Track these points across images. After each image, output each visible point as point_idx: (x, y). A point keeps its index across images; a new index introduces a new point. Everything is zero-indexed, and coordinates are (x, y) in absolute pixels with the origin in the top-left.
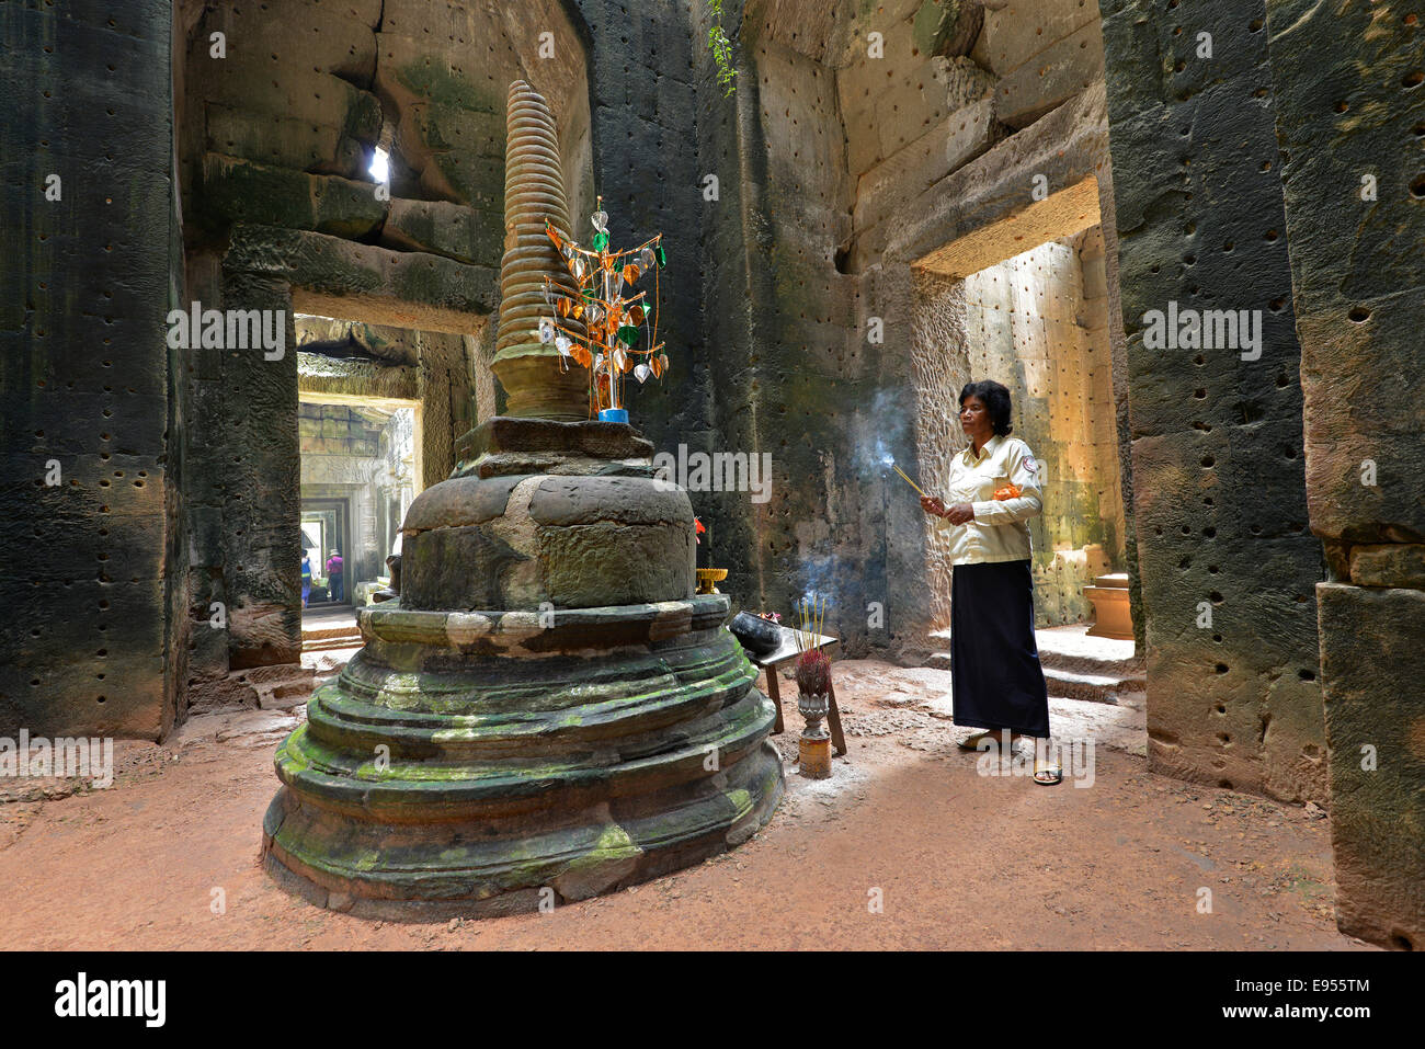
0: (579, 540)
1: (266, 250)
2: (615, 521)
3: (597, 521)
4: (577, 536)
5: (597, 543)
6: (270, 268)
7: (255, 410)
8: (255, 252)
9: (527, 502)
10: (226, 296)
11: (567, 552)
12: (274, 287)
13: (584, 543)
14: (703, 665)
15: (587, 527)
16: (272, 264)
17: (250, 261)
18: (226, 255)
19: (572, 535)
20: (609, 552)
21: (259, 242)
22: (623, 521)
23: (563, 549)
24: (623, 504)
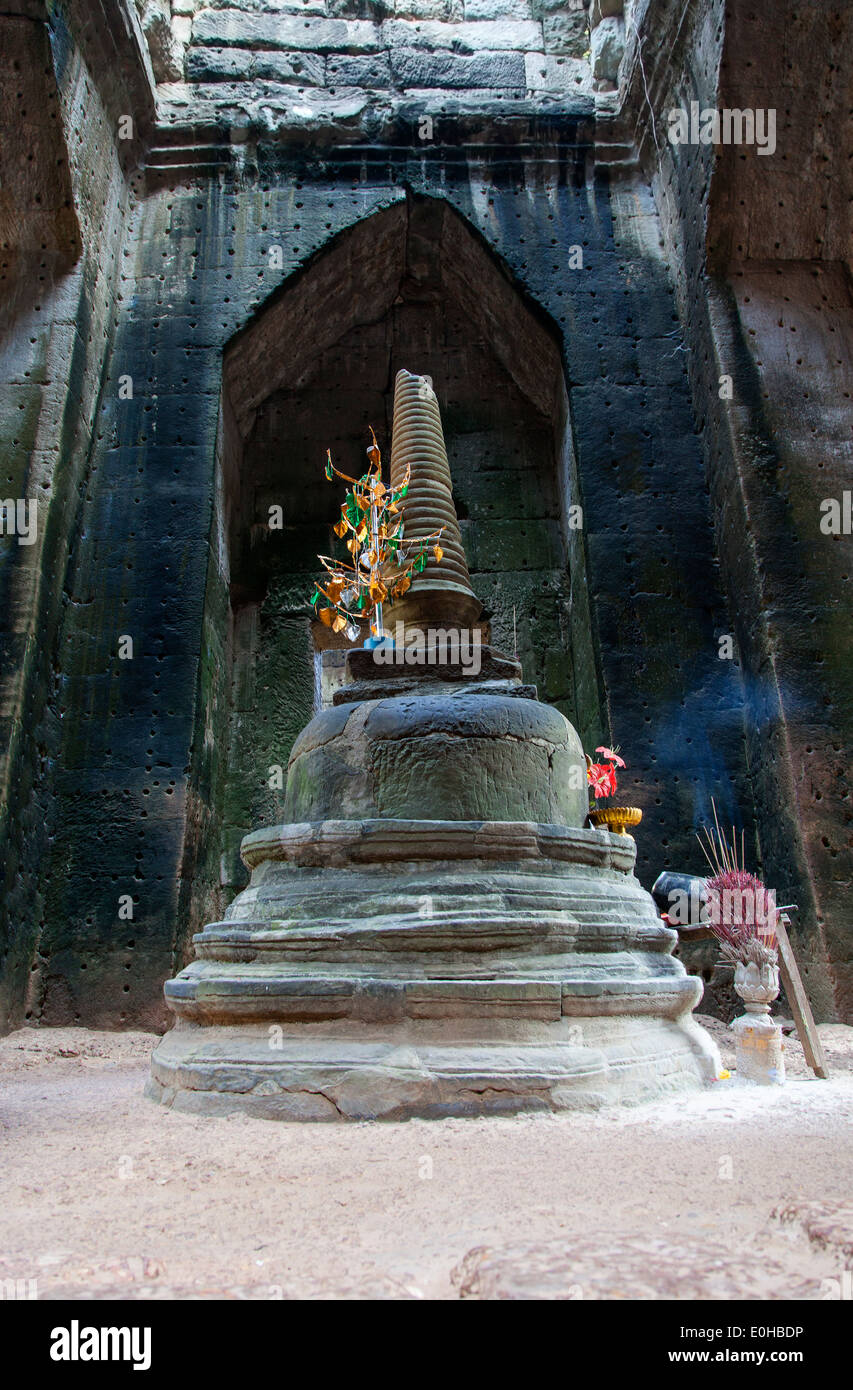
0: (408, 753)
1: (294, 594)
2: (449, 732)
3: (429, 733)
4: (407, 748)
5: (427, 754)
6: (295, 608)
7: (279, 736)
8: (285, 597)
9: (364, 719)
10: (262, 639)
11: (397, 764)
12: (298, 624)
13: (413, 755)
14: (551, 894)
15: (416, 740)
16: (297, 605)
17: (280, 606)
18: (263, 604)
19: (402, 748)
20: (440, 765)
21: (288, 590)
22: (459, 734)
23: (393, 761)
24: (461, 716)
